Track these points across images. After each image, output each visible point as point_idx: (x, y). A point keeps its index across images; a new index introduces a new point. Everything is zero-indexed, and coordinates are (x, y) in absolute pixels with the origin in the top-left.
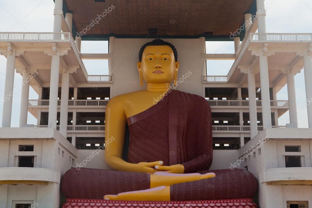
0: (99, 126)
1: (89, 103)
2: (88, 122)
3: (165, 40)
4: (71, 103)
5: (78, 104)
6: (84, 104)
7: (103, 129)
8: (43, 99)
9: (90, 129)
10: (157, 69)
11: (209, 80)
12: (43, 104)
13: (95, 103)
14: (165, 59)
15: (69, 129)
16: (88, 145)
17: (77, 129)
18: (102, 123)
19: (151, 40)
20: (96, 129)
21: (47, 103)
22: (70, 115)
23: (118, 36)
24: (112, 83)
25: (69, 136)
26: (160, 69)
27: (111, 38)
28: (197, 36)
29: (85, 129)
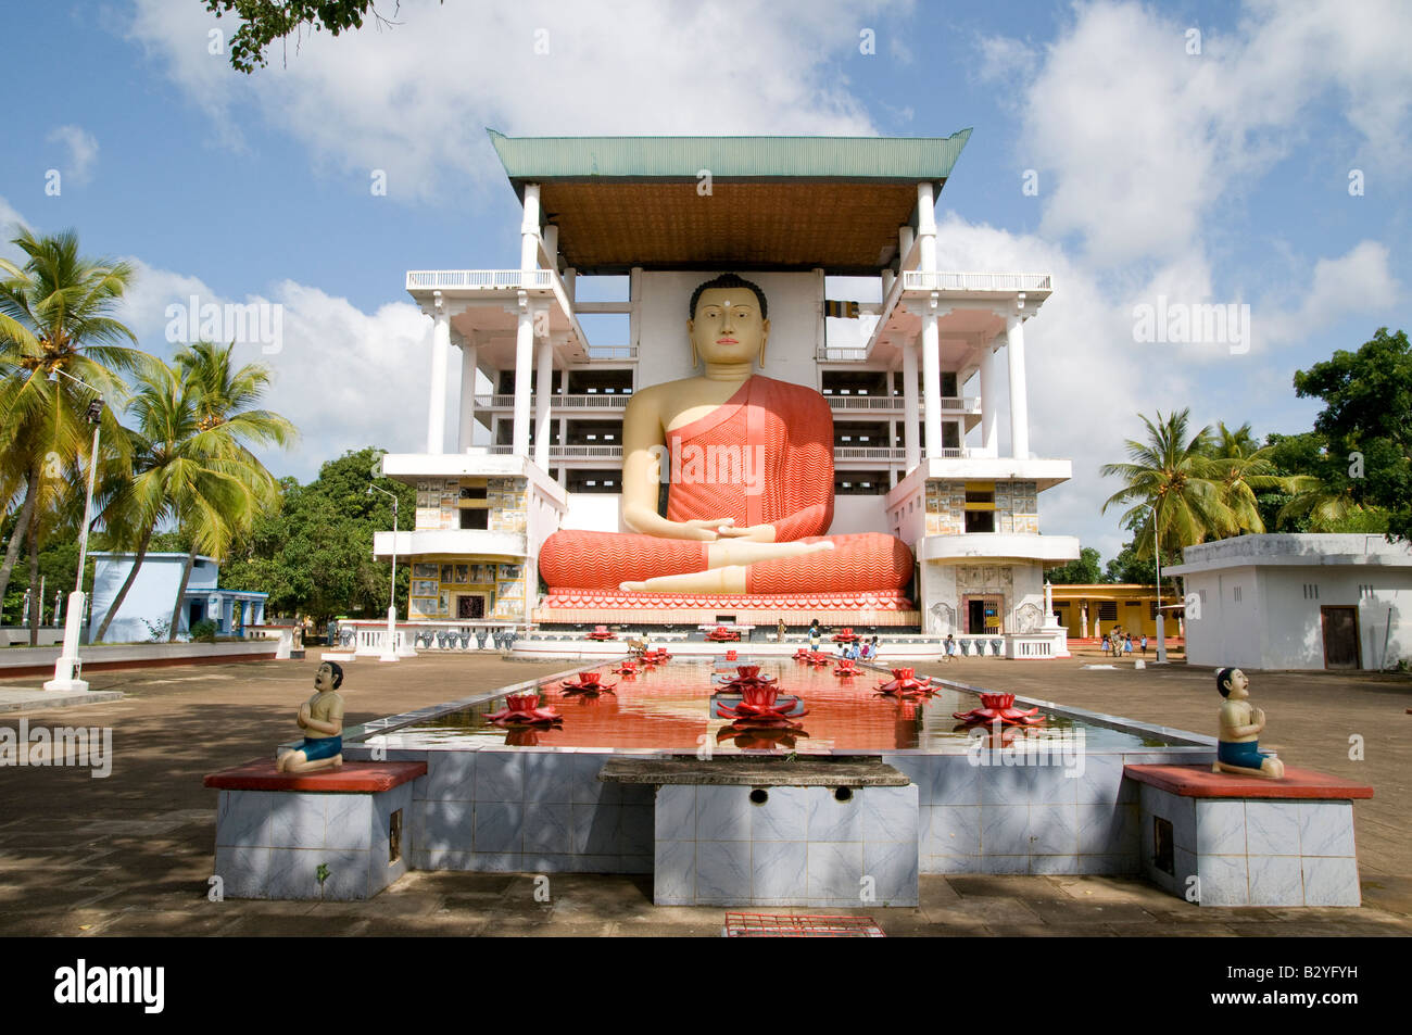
0: (611, 447)
1: (592, 403)
2: (589, 437)
3: (744, 276)
4: (555, 402)
5: (571, 403)
6: (581, 403)
7: (619, 452)
8: (501, 392)
9: (593, 452)
10: (724, 336)
11: (832, 355)
12: (502, 403)
13: (604, 403)
14: (742, 316)
15: (552, 452)
16: (591, 483)
17: (568, 452)
18: (618, 440)
19: (714, 276)
20: (606, 452)
21: (512, 403)
22: (555, 425)
23: (651, 266)
24: (637, 362)
25: (554, 466)
26: (730, 336)
27: (637, 271)
28: (805, 267)
29: (584, 452)
